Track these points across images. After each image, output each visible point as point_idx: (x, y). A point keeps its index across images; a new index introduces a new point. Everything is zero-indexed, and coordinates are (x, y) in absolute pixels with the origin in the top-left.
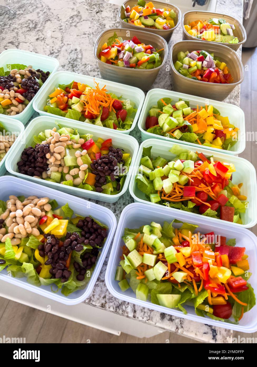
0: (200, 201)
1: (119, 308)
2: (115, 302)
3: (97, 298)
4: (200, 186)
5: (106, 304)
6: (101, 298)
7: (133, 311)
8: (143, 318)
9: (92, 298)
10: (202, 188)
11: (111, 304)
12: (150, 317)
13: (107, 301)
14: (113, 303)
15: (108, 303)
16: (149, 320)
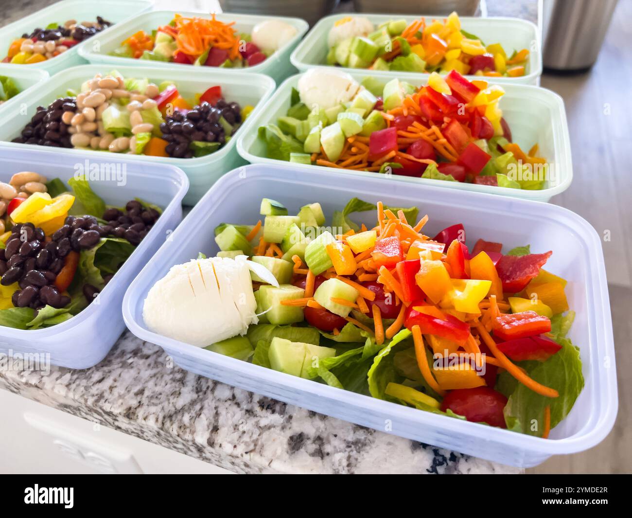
0: (411, 157)
1: (171, 420)
2: (166, 404)
3: (119, 393)
4: (410, 128)
5: (138, 410)
6: (132, 394)
7: (211, 428)
8: (235, 447)
9: (106, 395)
10: (419, 132)
11: (153, 409)
12: (255, 445)
13: (145, 400)
14: (160, 406)
15: (145, 407)
16: (251, 451)
